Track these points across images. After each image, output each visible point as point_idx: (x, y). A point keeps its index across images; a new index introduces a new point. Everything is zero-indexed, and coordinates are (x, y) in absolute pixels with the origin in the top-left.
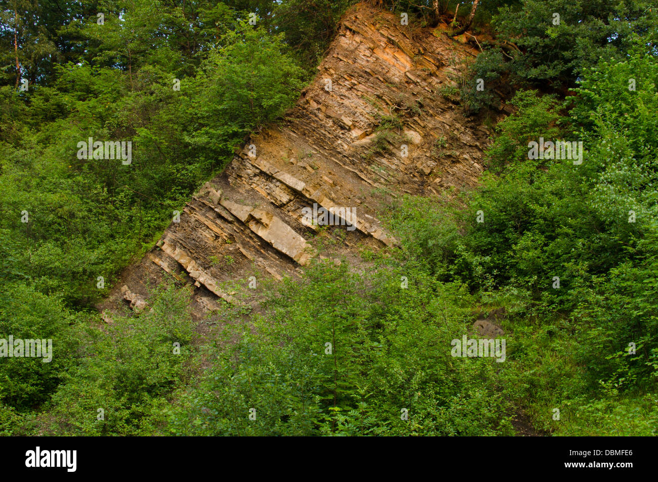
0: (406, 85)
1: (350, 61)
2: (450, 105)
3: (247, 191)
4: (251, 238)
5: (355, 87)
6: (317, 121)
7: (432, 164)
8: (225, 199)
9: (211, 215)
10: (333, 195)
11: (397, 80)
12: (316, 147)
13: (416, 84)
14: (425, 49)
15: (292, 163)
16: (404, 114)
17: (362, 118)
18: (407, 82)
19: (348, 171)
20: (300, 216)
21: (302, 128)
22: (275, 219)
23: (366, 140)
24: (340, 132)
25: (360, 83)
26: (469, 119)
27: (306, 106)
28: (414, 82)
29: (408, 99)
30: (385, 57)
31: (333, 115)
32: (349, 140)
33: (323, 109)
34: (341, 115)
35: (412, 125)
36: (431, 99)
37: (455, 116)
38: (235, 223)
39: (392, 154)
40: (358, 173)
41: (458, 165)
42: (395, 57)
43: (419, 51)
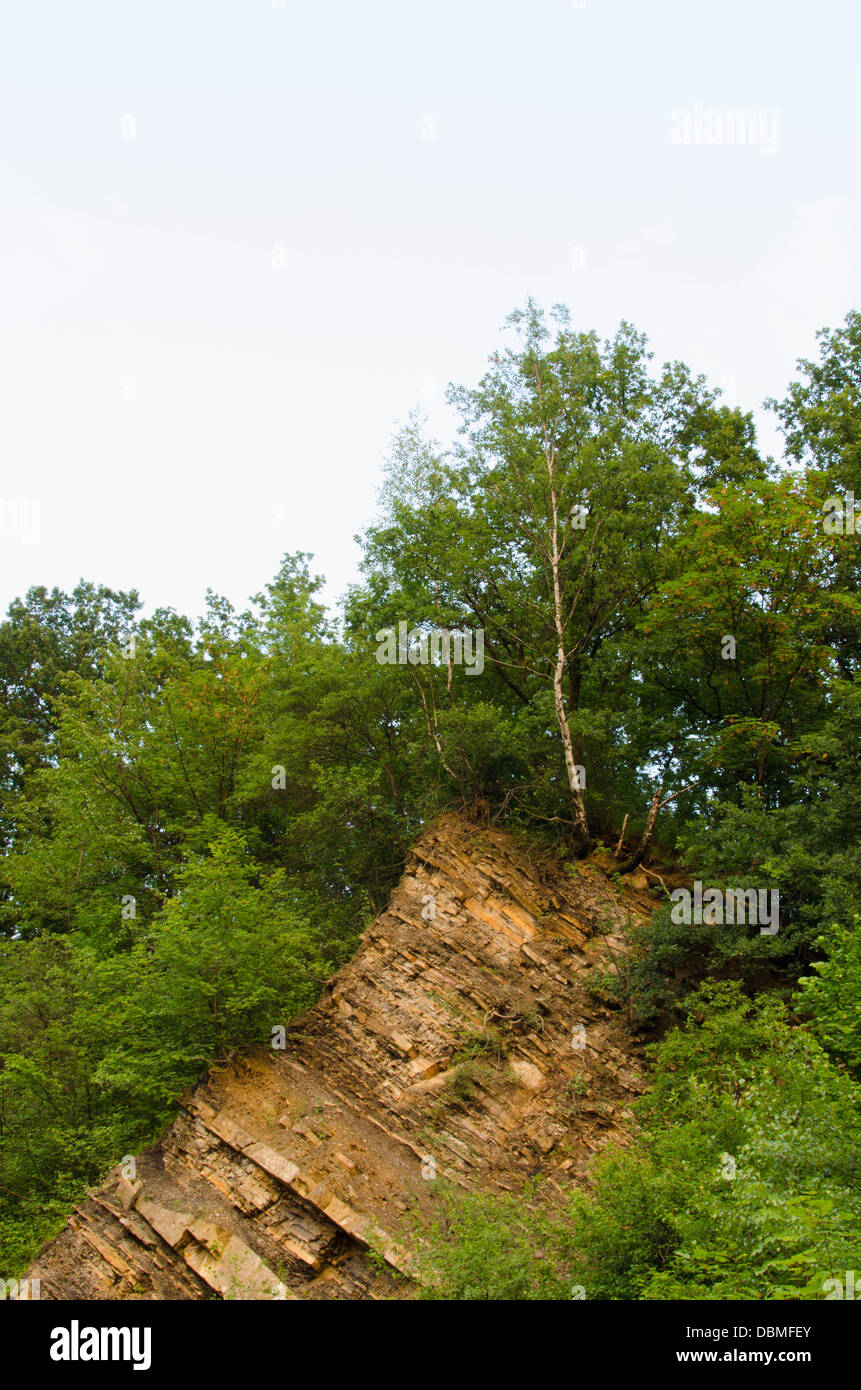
0: (523, 970)
1: (419, 924)
2: (603, 1010)
3: (193, 1184)
4: (185, 1281)
5: (422, 974)
6: (348, 1042)
7: (557, 1129)
8: (147, 1199)
9: (111, 1232)
10: (352, 1193)
11: (504, 960)
12: (340, 1095)
13: (539, 967)
14: (562, 901)
15: (283, 1126)
16: (511, 1027)
17: (432, 1036)
18: (523, 965)
19: (395, 1144)
20: (286, 1235)
21: (319, 1055)
22: (235, 1241)
23: (438, 1080)
24: (390, 1064)
25: (430, 967)
26: (638, 1040)
27: (331, 1012)
28: (536, 965)
29: (521, 997)
30: (486, 915)
31: (377, 1029)
32: (404, 1079)
33: (362, 1017)
34: (391, 1029)
35: (525, 1051)
36: (565, 999)
37: (610, 1032)
38: (158, 1249)
39: (481, 1109)
40: (414, 1148)
41: (610, 1133)
42: (504, 916)
43: (551, 903)
